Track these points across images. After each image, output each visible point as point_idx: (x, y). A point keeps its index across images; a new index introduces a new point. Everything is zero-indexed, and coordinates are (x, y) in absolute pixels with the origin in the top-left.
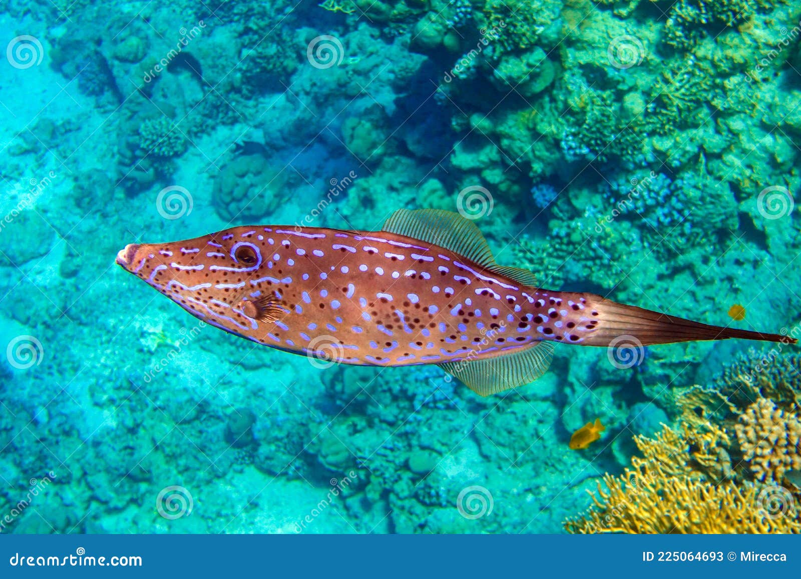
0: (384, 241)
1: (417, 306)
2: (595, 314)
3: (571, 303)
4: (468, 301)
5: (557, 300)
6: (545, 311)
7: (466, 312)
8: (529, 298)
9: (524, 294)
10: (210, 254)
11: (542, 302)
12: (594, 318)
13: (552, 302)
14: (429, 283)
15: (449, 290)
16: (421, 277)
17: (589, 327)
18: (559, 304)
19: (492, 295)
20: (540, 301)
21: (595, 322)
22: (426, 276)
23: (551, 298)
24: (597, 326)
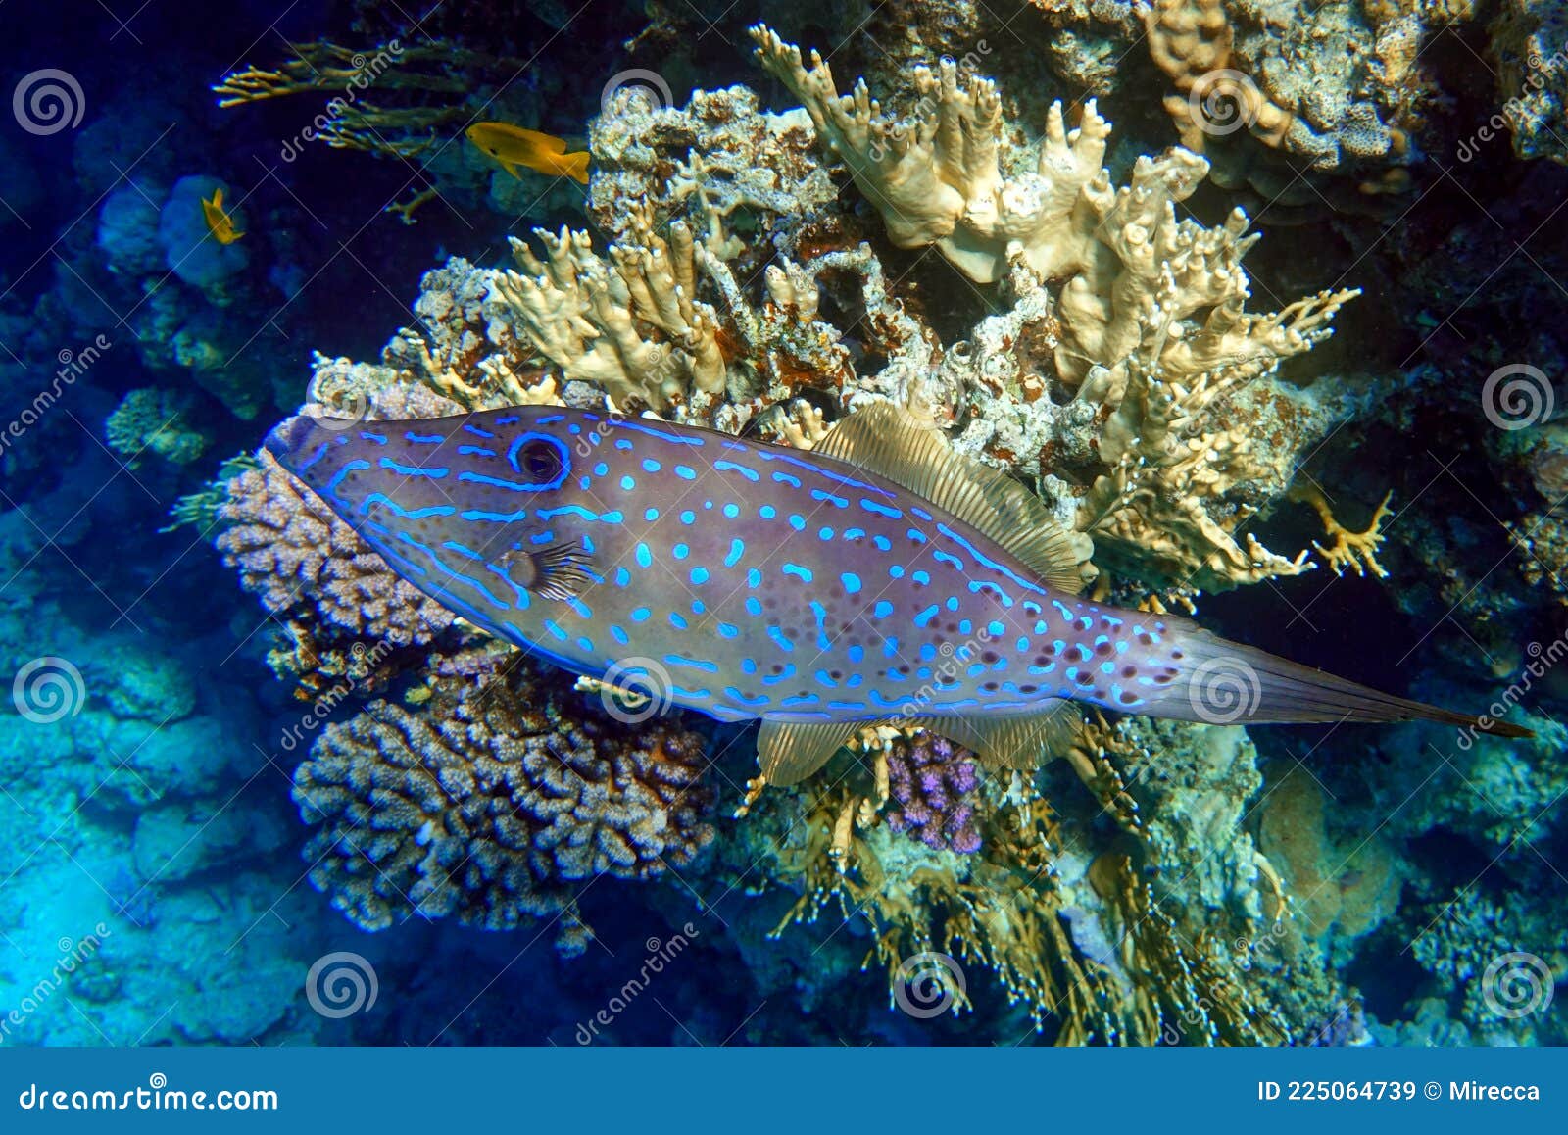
0: (815, 469)
1: (856, 598)
2: (1177, 655)
3: (1138, 630)
4: (953, 603)
5: (1113, 621)
6: (1088, 639)
7: (944, 622)
8: (1065, 611)
9: (1056, 603)
10: (465, 450)
11: (1087, 621)
12: (1174, 663)
13: (1105, 624)
14: (887, 558)
15: (922, 577)
16: (874, 545)
17: (1162, 679)
18: (1117, 628)
19: (998, 597)
20: (1084, 619)
21: (1173, 671)
22: (883, 544)
23: (1105, 617)
24: (1176, 679)
